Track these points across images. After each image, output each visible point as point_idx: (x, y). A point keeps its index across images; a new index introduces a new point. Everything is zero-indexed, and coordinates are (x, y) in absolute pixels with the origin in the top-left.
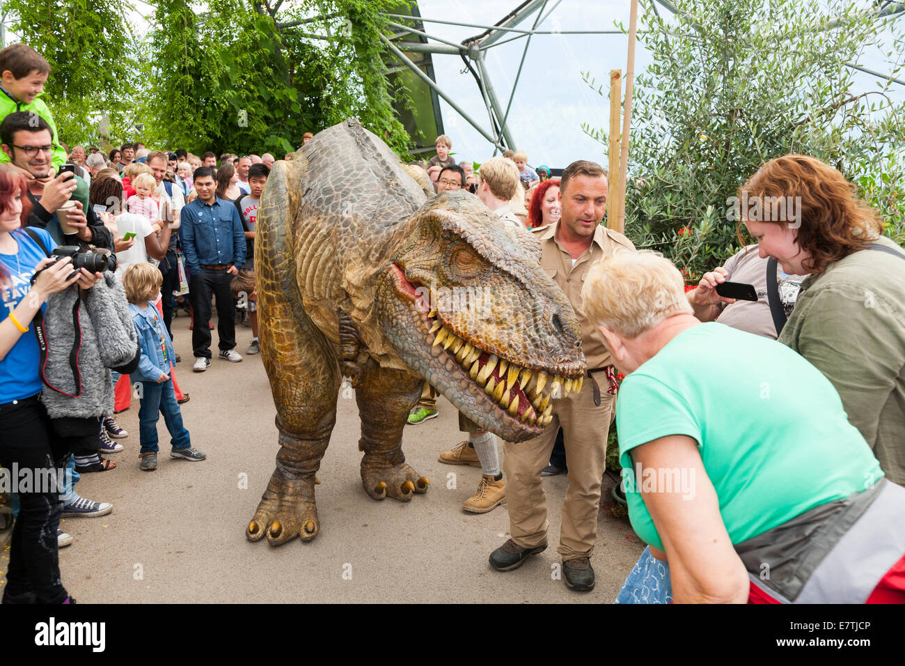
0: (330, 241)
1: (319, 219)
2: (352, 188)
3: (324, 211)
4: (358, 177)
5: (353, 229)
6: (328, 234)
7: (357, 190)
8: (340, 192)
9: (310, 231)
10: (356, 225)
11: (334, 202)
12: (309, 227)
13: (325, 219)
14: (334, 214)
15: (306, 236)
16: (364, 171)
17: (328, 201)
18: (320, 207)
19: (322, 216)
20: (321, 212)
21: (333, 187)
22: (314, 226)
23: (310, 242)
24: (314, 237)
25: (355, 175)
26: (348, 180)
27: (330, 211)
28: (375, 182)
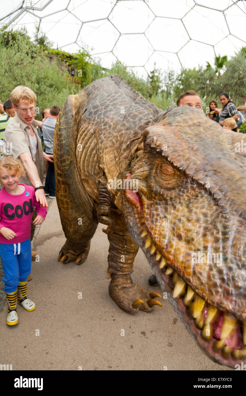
0: (95, 137)
1: (89, 124)
2: (111, 104)
3: (93, 119)
4: (115, 98)
5: (110, 127)
6: (94, 132)
7: (114, 105)
8: (103, 107)
9: (84, 132)
10: (112, 124)
11: (99, 113)
12: (83, 129)
13: (93, 124)
14: (99, 120)
15: (81, 135)
16: (119, 94)
17: (96, 113)
18: (90, 117)
19: (92, 122)
20: (90, 120)
21: (99, 104)
22: (86, 128)
23: (83, 139)
24: (86, 135)
25: (114, 96)
26: (109, 100)
27: (96, 118)
28: (126, 99)
